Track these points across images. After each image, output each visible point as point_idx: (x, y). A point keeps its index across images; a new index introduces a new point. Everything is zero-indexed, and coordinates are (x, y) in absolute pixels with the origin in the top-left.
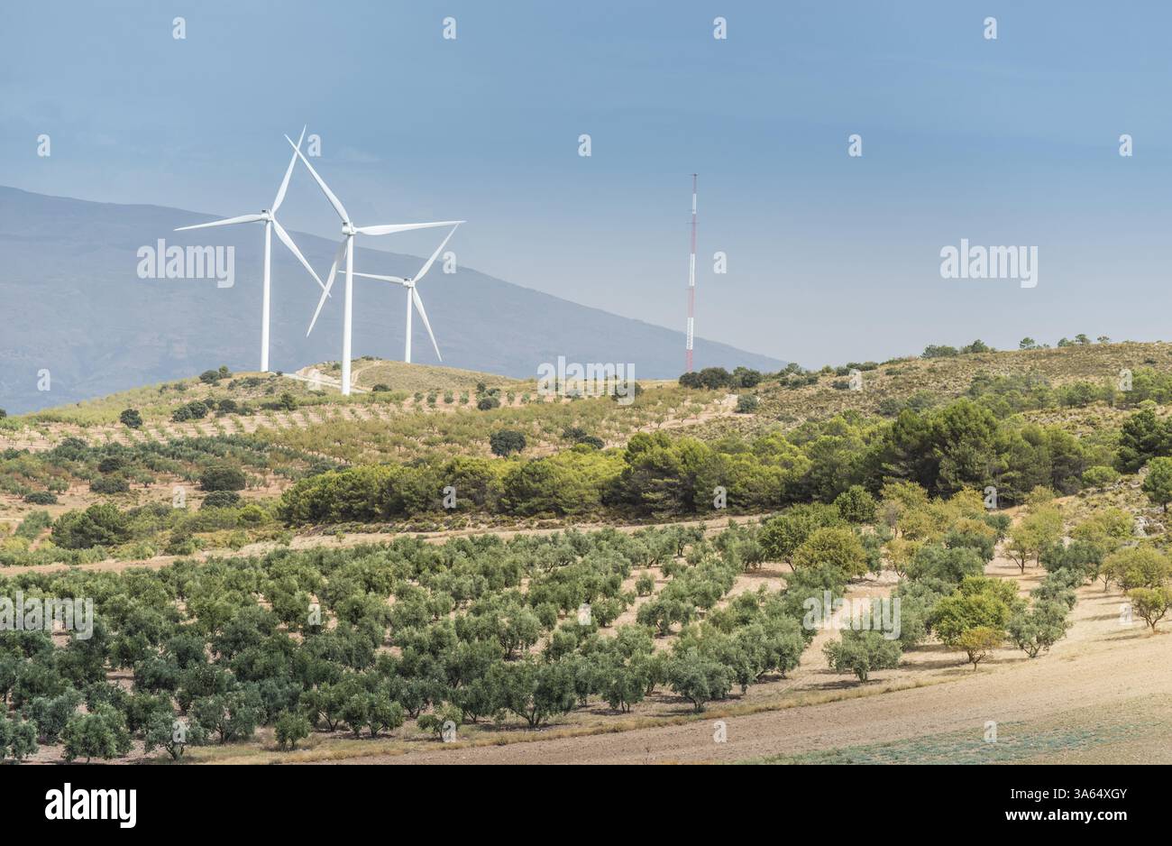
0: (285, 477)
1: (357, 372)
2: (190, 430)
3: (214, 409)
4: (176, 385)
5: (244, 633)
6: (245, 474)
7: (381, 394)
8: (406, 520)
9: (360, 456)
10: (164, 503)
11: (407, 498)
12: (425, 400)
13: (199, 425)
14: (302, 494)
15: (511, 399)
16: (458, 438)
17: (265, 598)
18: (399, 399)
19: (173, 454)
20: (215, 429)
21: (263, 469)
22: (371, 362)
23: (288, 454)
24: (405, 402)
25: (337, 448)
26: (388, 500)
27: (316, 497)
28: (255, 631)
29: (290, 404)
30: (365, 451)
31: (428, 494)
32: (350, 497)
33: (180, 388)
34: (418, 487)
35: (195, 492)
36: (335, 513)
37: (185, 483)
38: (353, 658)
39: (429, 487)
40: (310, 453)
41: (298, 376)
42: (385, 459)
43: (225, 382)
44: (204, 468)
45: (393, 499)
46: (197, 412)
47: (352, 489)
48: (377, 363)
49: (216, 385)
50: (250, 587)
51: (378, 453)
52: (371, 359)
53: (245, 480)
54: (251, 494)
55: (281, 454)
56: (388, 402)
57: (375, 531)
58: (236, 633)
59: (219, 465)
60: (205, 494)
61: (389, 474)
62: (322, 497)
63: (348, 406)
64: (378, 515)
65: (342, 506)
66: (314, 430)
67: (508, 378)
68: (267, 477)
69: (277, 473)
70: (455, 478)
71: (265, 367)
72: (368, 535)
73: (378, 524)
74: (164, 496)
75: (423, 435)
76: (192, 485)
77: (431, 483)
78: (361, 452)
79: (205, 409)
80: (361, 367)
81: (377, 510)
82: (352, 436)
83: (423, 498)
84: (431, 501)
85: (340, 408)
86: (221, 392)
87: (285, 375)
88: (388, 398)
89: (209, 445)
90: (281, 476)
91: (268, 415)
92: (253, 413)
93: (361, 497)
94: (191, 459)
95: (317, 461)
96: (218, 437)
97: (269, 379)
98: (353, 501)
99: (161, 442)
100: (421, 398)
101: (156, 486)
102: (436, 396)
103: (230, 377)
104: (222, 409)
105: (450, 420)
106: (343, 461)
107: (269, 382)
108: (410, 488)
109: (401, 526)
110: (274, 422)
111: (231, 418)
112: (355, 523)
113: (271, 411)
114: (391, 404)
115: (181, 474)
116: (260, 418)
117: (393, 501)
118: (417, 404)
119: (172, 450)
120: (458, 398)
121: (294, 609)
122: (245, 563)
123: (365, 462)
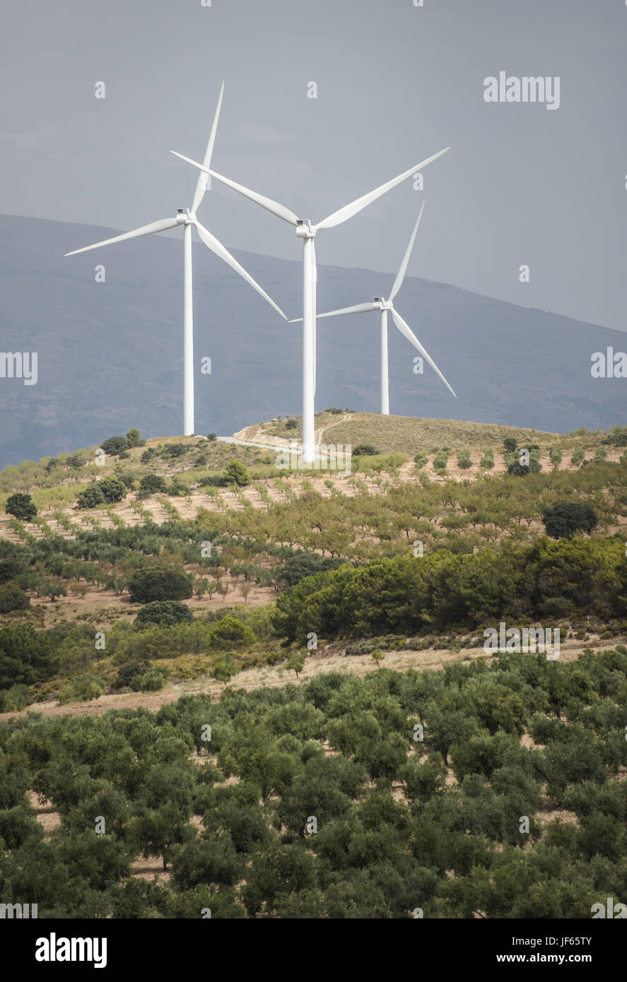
0: (247, 578)
1: (322, 430)
2: (103, 519)
3: (133, 489)
4: (68, 459)
5: (321, 796)
6: (190, 577)
7: (366, 459)
8: (471, 630)
9: (353, 545)
10: (80, 623)
11: (470, 598)
12: (430, 465)
13: (114, 511)
14: (309, 598)
15: (556, 460)
16: (493, 516)
17: (330, 745)
18: (393, 465)
19: (86, 554)
20: (137, 516)
21: (215, 569)
22: (339, 416)
23: (248, 546)
24: (401, 469)
25: (315, 536)
26: (440, 603)
27: (329, 601)
28: (337, 792)
29: (240, 477)
30: (358, 539)
31: (502, 592)
32: (383, 600)
33: (75, 463)
34: (486, 583)
35: (123, 605)
36: (361, 624)
37: (108, 593)
38: (503, 828)
39: (502, 582)
40: (279, 544)
41: (239, 439)
42: (390, 548)
43: (137, 452)
44: (133, 572)
45: (449, 600)
46: (111, 494)
47: (385, 588)
48: (347, 418)
49: (124, 456)
50: (306, 729)
51: (377, 541)
52: (339, 412)
53: (191, 586)
54: (201, 604)
55: (240, 547)
56: (378, 469)
57: (425, 647)
58: (310, 796)
59: (152, 564)
60: (138, 607)
61: (439, 565)
62: (338, 601)
63: (321, 477)
64: (428, 624)
65: (371, 613)
66: (278, 511)
67: (537, 431)
68: (223, 579)
69: (235, 573)
70: (542, 568)
71: (190, 429)
72: (415, 655)
73: (428, 638)
74: (80, 612)
75: (438, 514)
76: (118, 595)
77: (504, 575)
78: (353, 541)
79: (121, 489)
80: (326, 424)
81: (426, 617)
82: (336, 518)
83: (495, 598)
84: (508, 603)
85: (312, 481)
86: (133, 465)
87: (220, 439)
88: (377, 465)
89: (135, 539)
90: (241, 577)
91: (211, 494)
92: (188, 492)
93: (400, 600)
94: (113, 559)
95: (291, 555)
96: (145, 527)
97: (197, 446)
98: (387, 605)
99: (66, 538)
100: (425, 462)
101: (67, 599)
102: (446, 458)
103: (142, 445)
104: (145, 488)
105: (477, 492)
106: (328, 554)
107: (196, 450)
108: (473, 585)
109: (464, 638)
110: (220, 503)
111: (158, 499)
112: (393, 637)
113: (213, 488)
114: (382, 473)
115: (101, 580)
116: (199, 499)
117: (449, 604)
118: (421, 471)
119: (84, 547)
120: (479, 461)
121: (385, 758)
122: (281, 696)
123: (360, 554)
